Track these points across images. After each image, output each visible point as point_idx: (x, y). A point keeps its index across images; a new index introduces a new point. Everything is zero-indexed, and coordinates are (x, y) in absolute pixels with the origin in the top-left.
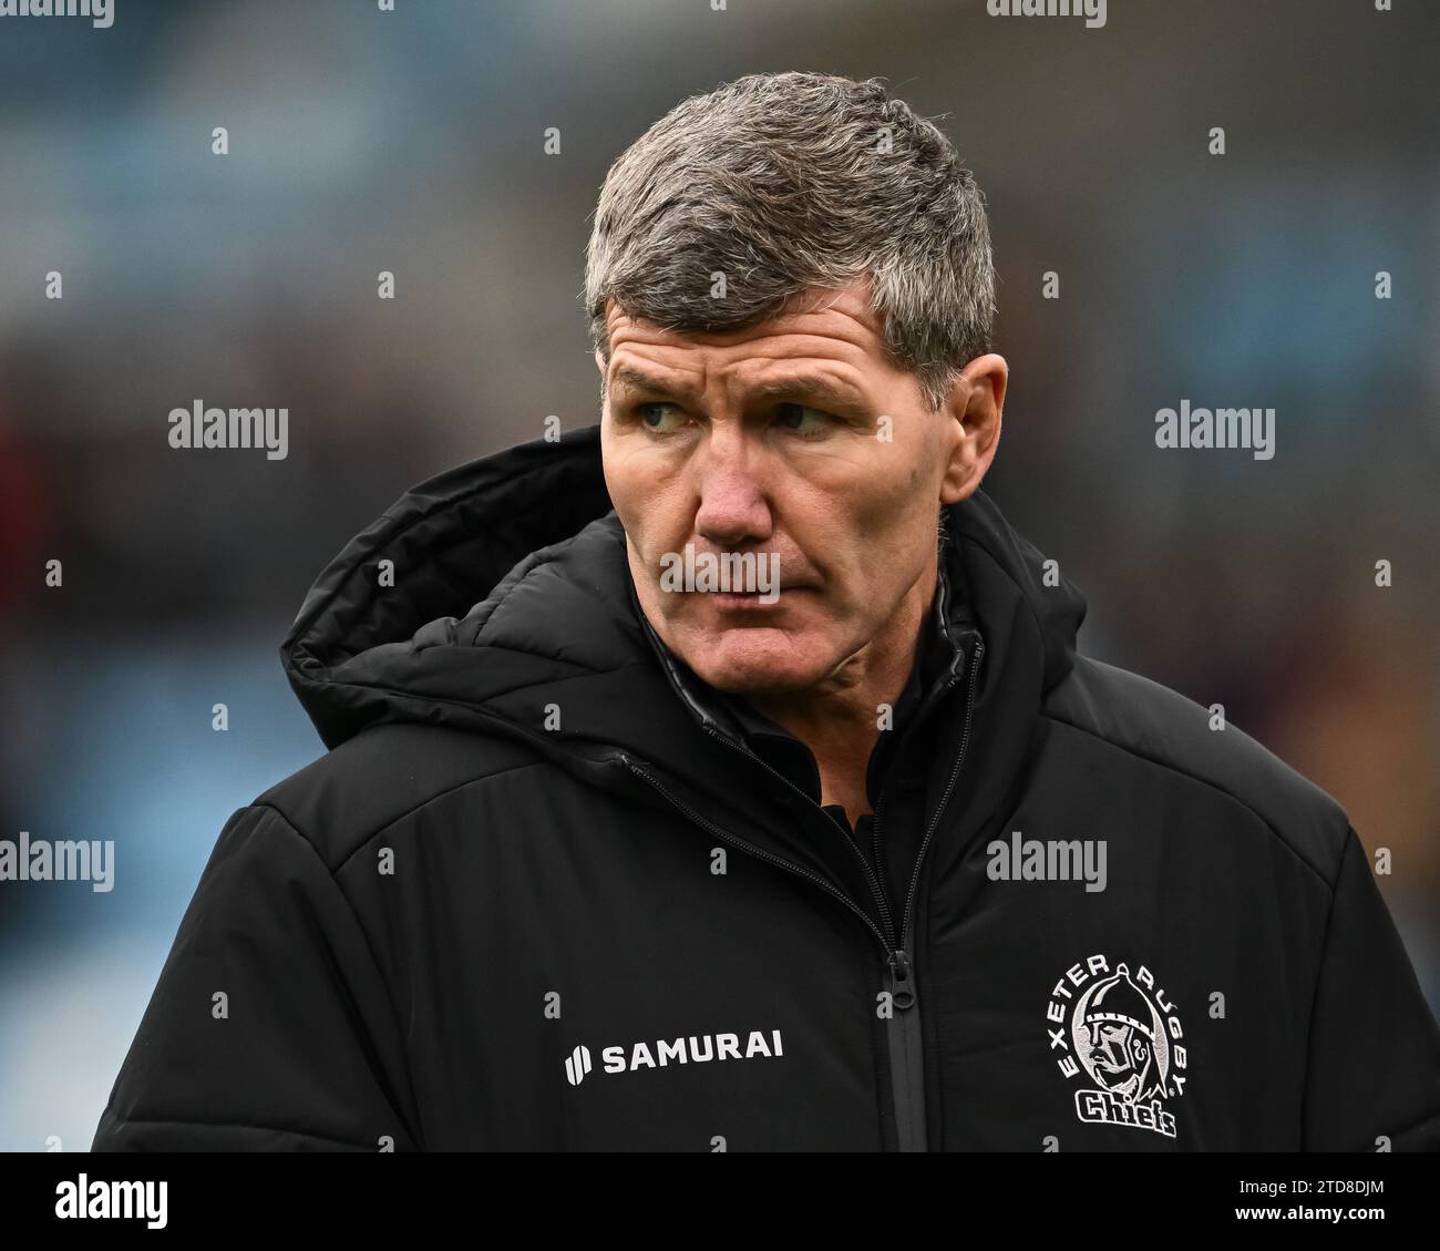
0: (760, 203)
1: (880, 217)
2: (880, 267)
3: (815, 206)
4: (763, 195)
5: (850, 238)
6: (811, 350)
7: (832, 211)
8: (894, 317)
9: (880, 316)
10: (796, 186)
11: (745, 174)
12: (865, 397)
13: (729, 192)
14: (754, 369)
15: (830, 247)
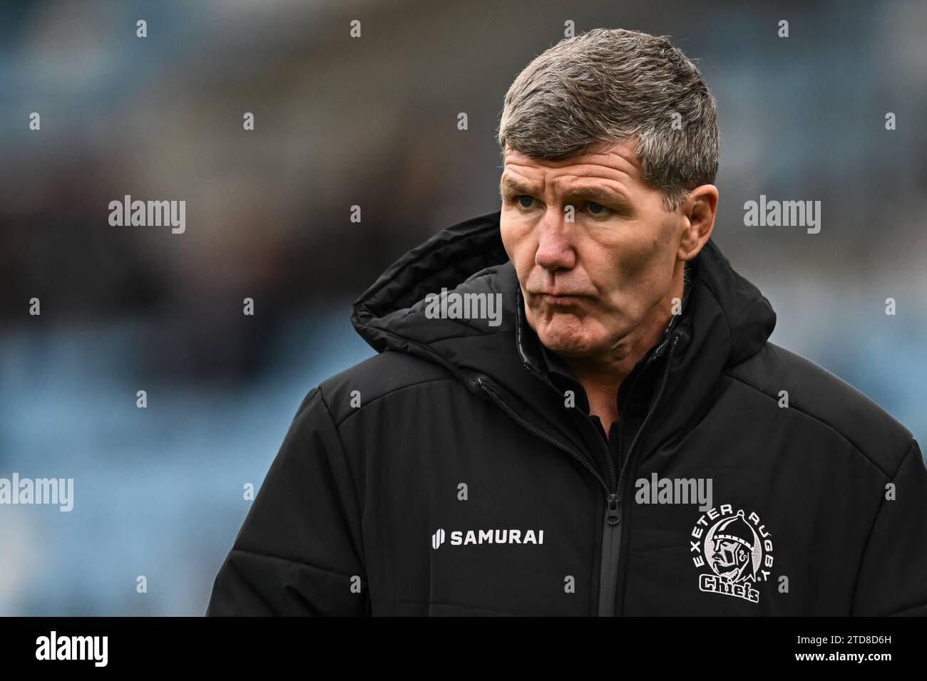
0: (580, 94)
1: (645, 107)
2: (643, 133)
3: (610, 99)
4: (582, 90)
5: (628, 117)
6: (598, 173)
7: (619, 102)
8: (647, 160)
9: (640, 158)
10: (601, 87)
11: (575, 79)
12: (628, 200)
13: (566, 88)
14: (568, 181)
15: (616, 120)
